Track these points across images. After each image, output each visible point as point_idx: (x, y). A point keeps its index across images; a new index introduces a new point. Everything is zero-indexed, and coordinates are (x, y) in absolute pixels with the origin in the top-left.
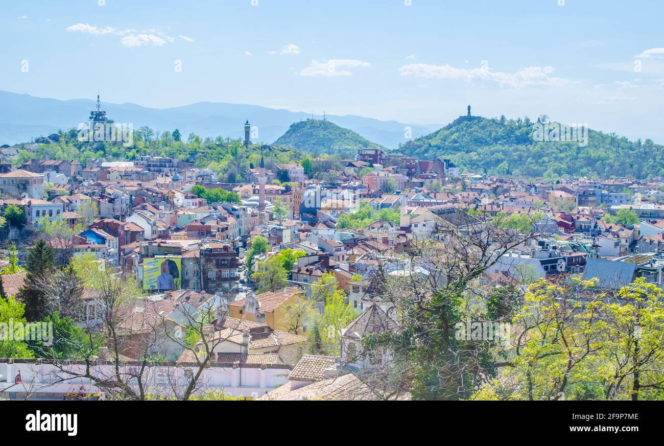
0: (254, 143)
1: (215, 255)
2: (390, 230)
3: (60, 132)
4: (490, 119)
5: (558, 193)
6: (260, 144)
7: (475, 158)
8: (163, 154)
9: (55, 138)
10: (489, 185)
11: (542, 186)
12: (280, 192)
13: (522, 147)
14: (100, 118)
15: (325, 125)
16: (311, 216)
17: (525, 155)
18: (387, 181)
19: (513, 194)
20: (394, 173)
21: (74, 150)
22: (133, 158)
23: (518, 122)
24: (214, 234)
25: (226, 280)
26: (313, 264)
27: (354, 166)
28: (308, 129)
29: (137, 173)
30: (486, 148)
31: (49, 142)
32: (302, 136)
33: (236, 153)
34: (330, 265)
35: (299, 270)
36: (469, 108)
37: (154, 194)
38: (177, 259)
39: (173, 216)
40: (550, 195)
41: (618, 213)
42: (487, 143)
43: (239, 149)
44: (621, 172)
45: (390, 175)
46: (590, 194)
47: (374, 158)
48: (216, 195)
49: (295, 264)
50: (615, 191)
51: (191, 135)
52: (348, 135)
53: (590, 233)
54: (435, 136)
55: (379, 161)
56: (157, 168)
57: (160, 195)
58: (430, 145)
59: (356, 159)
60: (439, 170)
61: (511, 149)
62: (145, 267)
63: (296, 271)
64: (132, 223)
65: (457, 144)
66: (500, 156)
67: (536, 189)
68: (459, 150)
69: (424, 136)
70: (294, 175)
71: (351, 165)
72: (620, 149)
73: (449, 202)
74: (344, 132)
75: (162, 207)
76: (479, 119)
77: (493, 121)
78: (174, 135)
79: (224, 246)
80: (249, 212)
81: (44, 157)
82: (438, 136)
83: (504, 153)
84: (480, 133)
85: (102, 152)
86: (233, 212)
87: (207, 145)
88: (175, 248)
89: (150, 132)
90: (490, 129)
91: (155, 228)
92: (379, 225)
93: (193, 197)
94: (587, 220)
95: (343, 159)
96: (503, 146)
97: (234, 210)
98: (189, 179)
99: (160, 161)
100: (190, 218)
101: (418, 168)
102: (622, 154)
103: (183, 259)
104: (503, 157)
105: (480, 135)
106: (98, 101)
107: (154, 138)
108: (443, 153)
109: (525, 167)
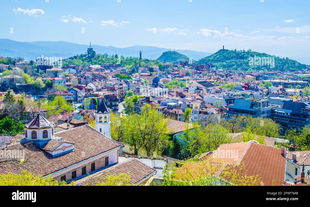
0: (143, 59)
1: (109, 97)
2: (181, 89)
3: (77, 55)
4: (231, 50)
5: (249, 76)
6: (145, 59)
7: (225, 64)
8: (111, 62)
9: (75, 57)
10: (225, 73)
11: (245, 74)
12: (148, 76)
13: (242, 60)
14: (91, 50)
15: (175, 53)
16: (156, 84)
17: (243, 63)
18: (188, 72)
19: (232, 76)
20: (191, 69)
21: (81, 61)
22: (101, 64)
23: (241, 51)
24: (116, 90)
25: (113, 106)
26: (143, 100)
27: (178, 67)
28: (169, 54)
29: (101, 69)
30: (229, 61)
31: (73, 59)
32: (166, 57)
33: (136, 62)
34: (150, 101)
35: (139, 102)
36: (223, 47)
37: (100, 76)
38: (96, 98)
39: (105, 83)
40: (245, 77)
41: (265, 83)
42: (229, 59)
43: (137, 61)
44: (276, 69)
45: (189, 70)
46: (260, 76)
47: (185, 64)
48: (124, 76)
49: (138, 100)
50: (271, 75)
51: (121, 56)
52: (182, 56)
53: (255, 90)
54: (211, 57)
55: (187, 65)
56: (108, 67)
57: (102, 77)
58: (209, 60)
59: (179, 64)
60: (207, 68)
61: (238, 61)
62: (85, 101)
63: (137, 103)
64: (89, 86)
65: (219, 59)
66: (234, 63)
67: (242, 75)
68: (220, 62)
69: (208, 56)
70: (155, 70)
71: (176, 66)
72: (276, 61)
73: (208, 79)
74: (181, 55)
75: (102, 81)
76: (227, 50)
77: (232, 51)
78: (115, 56)
79: (113, 94)
80: (133, 82)
81: (71, 64)
82: (212, 56)
83: (235, 62)
84: (227, 55)
85: (91, 62)
86: (127, 82)
87: (127, 59)
88: (96, 94)
89: (107, 55)
90: (230, 54)
91: (97, 88)
92: (177, 87)
93: (115, 77)
94: (253, 85)
95: (174, 64)
96: (235, 60)
97: (127, 81)
98: (118, 71)
99: (109, 65)
100: (111, 84)
101: (200, 67)
102: (277, 63)
103: (98, 99)
104: (235, 64)
105: (227, 56)
106: (90, 44)
107: (108, 57)
108: (214, 62)
109: (242, 67)
